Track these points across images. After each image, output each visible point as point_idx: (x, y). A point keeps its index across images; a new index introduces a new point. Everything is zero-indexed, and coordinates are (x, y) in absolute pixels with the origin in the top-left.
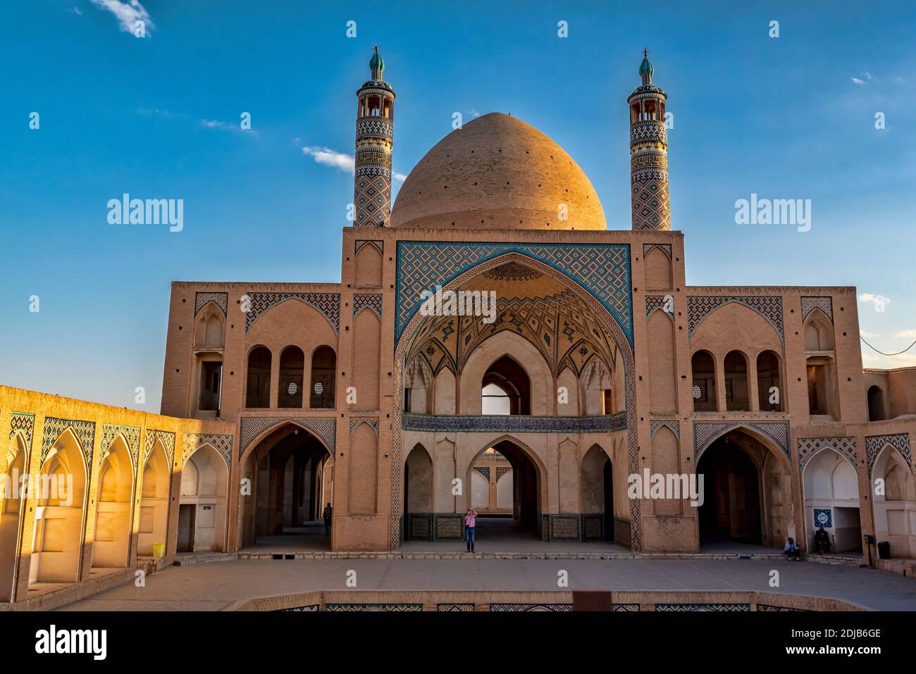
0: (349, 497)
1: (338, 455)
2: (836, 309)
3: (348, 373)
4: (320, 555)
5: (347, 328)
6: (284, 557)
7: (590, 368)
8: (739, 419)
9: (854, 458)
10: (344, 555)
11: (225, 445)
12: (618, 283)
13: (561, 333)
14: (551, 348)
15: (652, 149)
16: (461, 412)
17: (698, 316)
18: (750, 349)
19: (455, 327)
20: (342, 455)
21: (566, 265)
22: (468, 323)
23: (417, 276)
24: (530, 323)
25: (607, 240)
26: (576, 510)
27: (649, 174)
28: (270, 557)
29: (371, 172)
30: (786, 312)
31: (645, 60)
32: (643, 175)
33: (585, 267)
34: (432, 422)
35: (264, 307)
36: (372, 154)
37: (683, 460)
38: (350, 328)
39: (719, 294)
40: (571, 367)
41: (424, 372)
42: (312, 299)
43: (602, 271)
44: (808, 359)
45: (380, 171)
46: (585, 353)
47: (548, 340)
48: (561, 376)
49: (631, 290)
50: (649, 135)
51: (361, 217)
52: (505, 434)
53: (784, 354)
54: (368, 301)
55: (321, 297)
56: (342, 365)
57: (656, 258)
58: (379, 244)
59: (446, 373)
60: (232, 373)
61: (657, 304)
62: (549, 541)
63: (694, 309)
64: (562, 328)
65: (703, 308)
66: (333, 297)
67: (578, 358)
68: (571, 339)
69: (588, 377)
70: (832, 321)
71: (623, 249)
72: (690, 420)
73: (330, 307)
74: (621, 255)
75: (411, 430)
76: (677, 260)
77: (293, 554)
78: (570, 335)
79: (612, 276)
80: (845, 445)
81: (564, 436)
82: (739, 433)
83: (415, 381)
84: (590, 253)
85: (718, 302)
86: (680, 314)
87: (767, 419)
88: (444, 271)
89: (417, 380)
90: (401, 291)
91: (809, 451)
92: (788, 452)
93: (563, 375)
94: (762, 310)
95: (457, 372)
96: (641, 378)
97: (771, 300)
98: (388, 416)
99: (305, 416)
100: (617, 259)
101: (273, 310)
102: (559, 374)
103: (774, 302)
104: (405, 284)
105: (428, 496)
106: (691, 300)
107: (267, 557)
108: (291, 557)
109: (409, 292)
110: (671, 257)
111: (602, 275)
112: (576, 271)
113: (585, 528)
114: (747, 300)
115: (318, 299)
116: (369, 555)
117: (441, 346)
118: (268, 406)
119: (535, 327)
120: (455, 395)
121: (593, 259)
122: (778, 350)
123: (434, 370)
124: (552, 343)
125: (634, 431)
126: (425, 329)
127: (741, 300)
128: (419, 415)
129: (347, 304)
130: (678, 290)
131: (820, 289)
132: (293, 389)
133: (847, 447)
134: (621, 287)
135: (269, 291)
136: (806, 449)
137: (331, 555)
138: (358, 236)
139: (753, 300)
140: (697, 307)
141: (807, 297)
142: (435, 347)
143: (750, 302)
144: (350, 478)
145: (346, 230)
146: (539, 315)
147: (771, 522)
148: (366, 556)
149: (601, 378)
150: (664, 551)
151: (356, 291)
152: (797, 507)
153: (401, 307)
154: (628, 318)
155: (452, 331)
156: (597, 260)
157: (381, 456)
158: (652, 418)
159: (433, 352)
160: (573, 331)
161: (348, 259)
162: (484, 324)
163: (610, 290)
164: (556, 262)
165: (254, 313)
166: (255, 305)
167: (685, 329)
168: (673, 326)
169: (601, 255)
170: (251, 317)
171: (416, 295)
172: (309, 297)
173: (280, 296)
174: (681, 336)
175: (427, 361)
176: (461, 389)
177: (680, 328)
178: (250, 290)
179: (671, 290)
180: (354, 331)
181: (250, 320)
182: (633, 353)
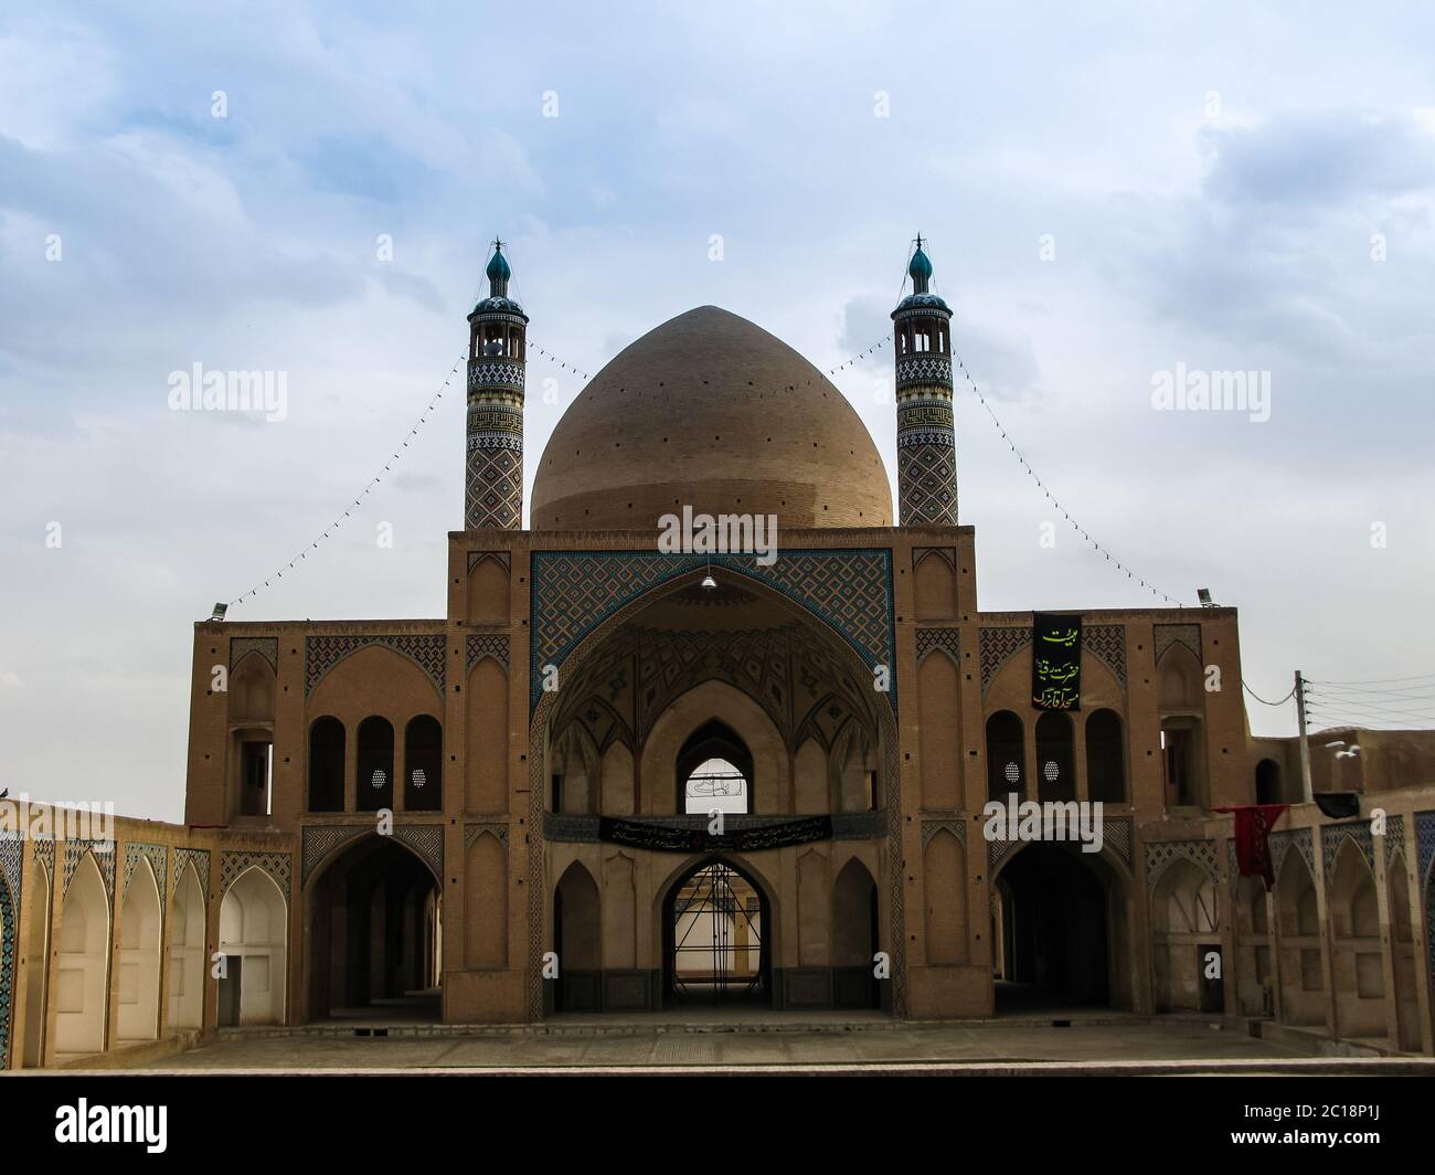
0: (465, 945)
1: (448, 882)
2: (1207, 643)
3: (460, 757)
4: (425, 1029)
5: (458, 689)
6: (372, 1033)
7: (846, 738)
9: (1214, 871)
10: (460, 1029)
11: (280, 867)
12: (874, 610)
13: (797, 684)
14: (784, 706)
15: (927, 396)
16: (644, 810)
17: (996, 658)
19: (628, 677)
20: (454, 880)
21: (792, 583)
22: (650, 672)
23: (563, 605)
24: (748, 668)
25: (856, 542)
26: (826, 961)
27: (922, 438)
28: (352, 1032)
29: (491, 443)
30: (1132, 649)
31: (919, 252)
32: (914, 438)
35: (332, 657)
36: (491, 416)
37: (972, 880)
38: (463, 688)
39: (1029, 623)
40: (815, 735)
41: (584, 748)
42: (404, 644)
43: (848, 591)
44: (1163, 721)
45: (505, 442)
46: (838, 715)
47: (778, 694)
48: (800, 751)
49: (893, 620)
50: (921, 375)
51: (476, 515)
53: (1127, 714)
54: (488, 646)
55: (417, 641)
56: (453, 745)
57: (933, 569)
58: (504, 557)
59: (619, 752)
60: (288, 760)
61: (933, 641)
62: (783, 1009)
63: (991, 648)
64: (798, 676)
65: (1005, 645)
66: (436, 640)
67: (824, 719)
68: (813, 693)
69: (845, 751)
70: (1201, 662)
72: (982, 821)
73: (431, 656)
74: (878, 566)
75: (563, 841)
76: (965, 571)
77: (387, 1027)
78: (811, 686)
79: (864, 598)
81: (807, 847)
83: (570, 763)
84: (830, 563)
85: (1027, 635)
86: (968, 655)
88: (605, 596)
89: (573, 762)
90: (539, 630)
91: (1159, 861)
92: (1130, 864)
93: (804, 750)
94: (1095, 646)
95: (636, 749)
96: (907, 757)
97: (1108, 631)
98: (522, 821)
99: (399, 824)
100: (872, 573)
101: (346, 662)
102: (797, 748)
103: (1113, 634)
104: (546, 619)
105: (594, 942)
106: (985, 634)
107: (347, 1033)
108: (382, 1033)
109: (551, 630)
110: (955, 566)
111: (849, 598)
112: (809, 592)
113: (839, 989)
115: (413, 644)
116: (497, 1030)
117: (608, 708)
118: (341, 808)
119: (756, 675)
120: (633, 783)
121: (836, 573)
122: (1117, 707)
123: (600, 745)
124: (783, 699)
125: (898, 836)
126: (582, 682)
128: (577, 817)
129: (456, 652)
130: (966, 618)
132: (378, 779)
133: (1207, 856)
134: (879, 616)
135: (340, 633)
136: (1156, 858)
137: (442, 1029)
138: (470, 546)
140: (995, 645)
141: (1164, 625)
142: (599, 709)
144: (466, 917)
145: (452, 536)
146: (762, 656)
148: (494, 1031)
149: (865, 754)
150: (942, 1017)
151: (470, 632)
153: (540, 655)
154: (888, 664)
155: (625, 685)
156: (840, 573)
157: (513, 882)
158: (925, 818)
159: (596, 718)
160: (816, 681)
161: (457, 581)
162: (676, 672)
163: (861, 621)
164: (777, 579)
165: (317, 667)
166: (318, 655)
167: (976, 679)
168: (958, 675)
169: (847, 567)
170: (313, 673)
171: (563, 635)
172: (399, 641)
173: (356, 641)
174: (971, 690)
175: (588, 731)
176: (642, 776)
177: (969, 677)
178: (311, 633)
179: (955, 618)
180: (468, 692)
181: (312, 678)
182: (897, 719)
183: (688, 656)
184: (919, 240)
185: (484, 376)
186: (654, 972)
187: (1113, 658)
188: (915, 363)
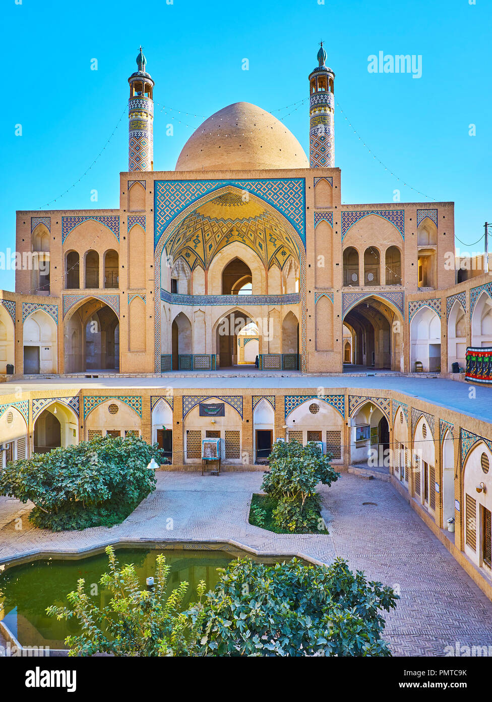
0: (129, 342)
1: (122, 317)
2: (440, 217)
3: (126, 267)
4: (113, 375)
5: (124, 238)
6: (92, 377)
7: (289, 264)
8: (372, 291)
9: (439, 312)
10: (127, 375)
11: (53, 311)
12: (297, 204)
13: (268, 241)
14: (264, 252)
15: (323, 111)
16: (209, 293)
17: (348, 224)
18: (381, 245)
19: (200, 239)
20: (124, 317)
21: (263, 193)
22: (209, 236)
23: (167, 203)
24: (249, 235)
25: (290, 175)
26: (280, 352)
27: (320, 130)
28: (84, 377)
29: (137, 134)
30: (407, 220)
31: (321, 49)
32: (316, 130)
33: (275, 194)
34: (190, 300)
35: (73, 225)
36: (138, 123)
37: (335, 317)
38: (126, 238)
39: (363, 209)
40: (276, 264)
41: (185, 269)
42: (102, 219)
43: (286, 196)
44: (420, 251)
45: (143, 134)
46: (285, 255)
47: (261, 247)
48: (270, 270)
49: (305, 208)
50: (320, 102)
51: (132, 165)
52: (235, 306)
53: (403, 248)
54: (136, 220)
56: (122, 261)
57: (323, 187)
58: (143, 183)
59: (199, 269)
60: (56, 268)
61: (322, 217)
62: (262, 370)
63: (346, 220)
64: (268, 238)
65: (352, 219)
66: (115, 218)
67: (279, 256)
68: (275, 245)
69: (288, 270)
70: (437, 226)
71: (300, 181)
72: (340, 292)
73: (113, 225)
74: (299, 185)
75: (175, 304)
76: (336, 187)
77: (97, 375)
78: (274, 242)
79: (293, 199)
80: (435, 304)
81: (272, 307)
82: (372, 299)
83: (180, 275)
84: (279, 184)
85: (362, 215)
86: (336, 223)
87: (390, 290)
88: (185, 199)
89: (181, 274)
90: (158, 213)
91: (415, 309)
92: (402, 311)
93: (272, 269)
94: (391, 219)
95: (206, 269)
96: (310, 266)
97: (397, 212)
98: (151, 292)
99: (101, 293)
100: (297, 188)
101: (79, 227)
102: (269, 269)
103: (399, 214)
104: (160, 209)
105: (189, 344)
106: (344, 214)
107: (82, 377)
108: (96, 377)
109: (162, 213)
110: (332, 185)
111: (286, 199)
112: (270, 197)
113: (284, 362)
114: (381, 213)
115: (106, 220)
116: (142, 375)
117: (193, 252)
118: (78, 288)
119: (252, 238)
120: (204, 282)
121: (281, 189)
122: (399, 245)
123: (191, 267)
124: (263, 248)
125: (305, 299)
126: (179, 239)
127: (378, 213)
128: (183, 295)
129: (124, 223)
130: (336, 207)
131: (430, 204)
133: (436, 305)
134: (299, 207)
135: (76, 215)
136: (413, 308)
137: (120, 376)
138: (129, 178)
139: (385, 213)
140: (348, 219)
141: (421, 210)
142: (190, 252)
143: (383, 214)
144: (129, 331)
145: (121, 174)
146: (254, 229)
147: (395, 356)
148: (140, 376)
149: (296, 271)
150: (321, 372)
151: (129, 214)
152: (406, 344)
153: (158, 223)
154: (303, 227)
155: (200, 242)
156: (283, 189)
157: (148, 317)
158: (316, 291)
159: (189, 256)
160: (276, 240)
161: (123, 193)
162: (220, 237)
163: (292, 209)
164: (257, 191)
165: (67, 229)
166: (67, 224)
167: (340, 233)
168: (332, 232)
169: (286, 186)
170: (65, 232)
171: (168, 215)
172: (100, 218)
173: (82, 219)
174: (337, 239)
175: (187, 261)
176: (208, 279)
177: (336, 233)
178: (64, 215)
179: (331, 208)
180: (129, 240)
181: (65, 234)
182: (306, 250)
183: (225, 230)
184: (321, 43)
185: (134, 105)
186: (213, 355)
187: (399, 224)
188: (318, 97)
